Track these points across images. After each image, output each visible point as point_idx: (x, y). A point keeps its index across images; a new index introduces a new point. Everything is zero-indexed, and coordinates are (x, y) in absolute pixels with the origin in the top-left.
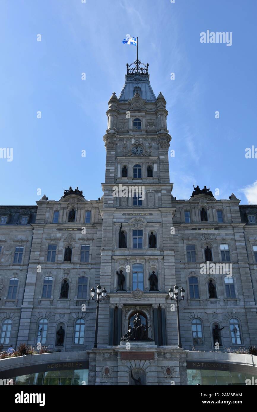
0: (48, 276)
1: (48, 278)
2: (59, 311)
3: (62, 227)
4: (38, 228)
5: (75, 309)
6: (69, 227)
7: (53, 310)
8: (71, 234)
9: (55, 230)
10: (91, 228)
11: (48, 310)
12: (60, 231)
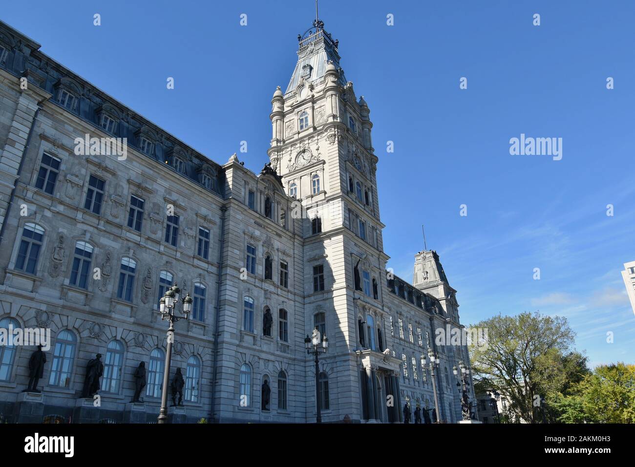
0: (248, 296)
1: (248, 298)
2: (263, 356)
3: (261, 222)
4: (237, 209)
5: (279, 356)
6: (269, 226)
7: (257, 354)
8: (270, 237)
9: (253, 221)
10: (289, 238)
11: (252, 352)
12: (260, 228)
